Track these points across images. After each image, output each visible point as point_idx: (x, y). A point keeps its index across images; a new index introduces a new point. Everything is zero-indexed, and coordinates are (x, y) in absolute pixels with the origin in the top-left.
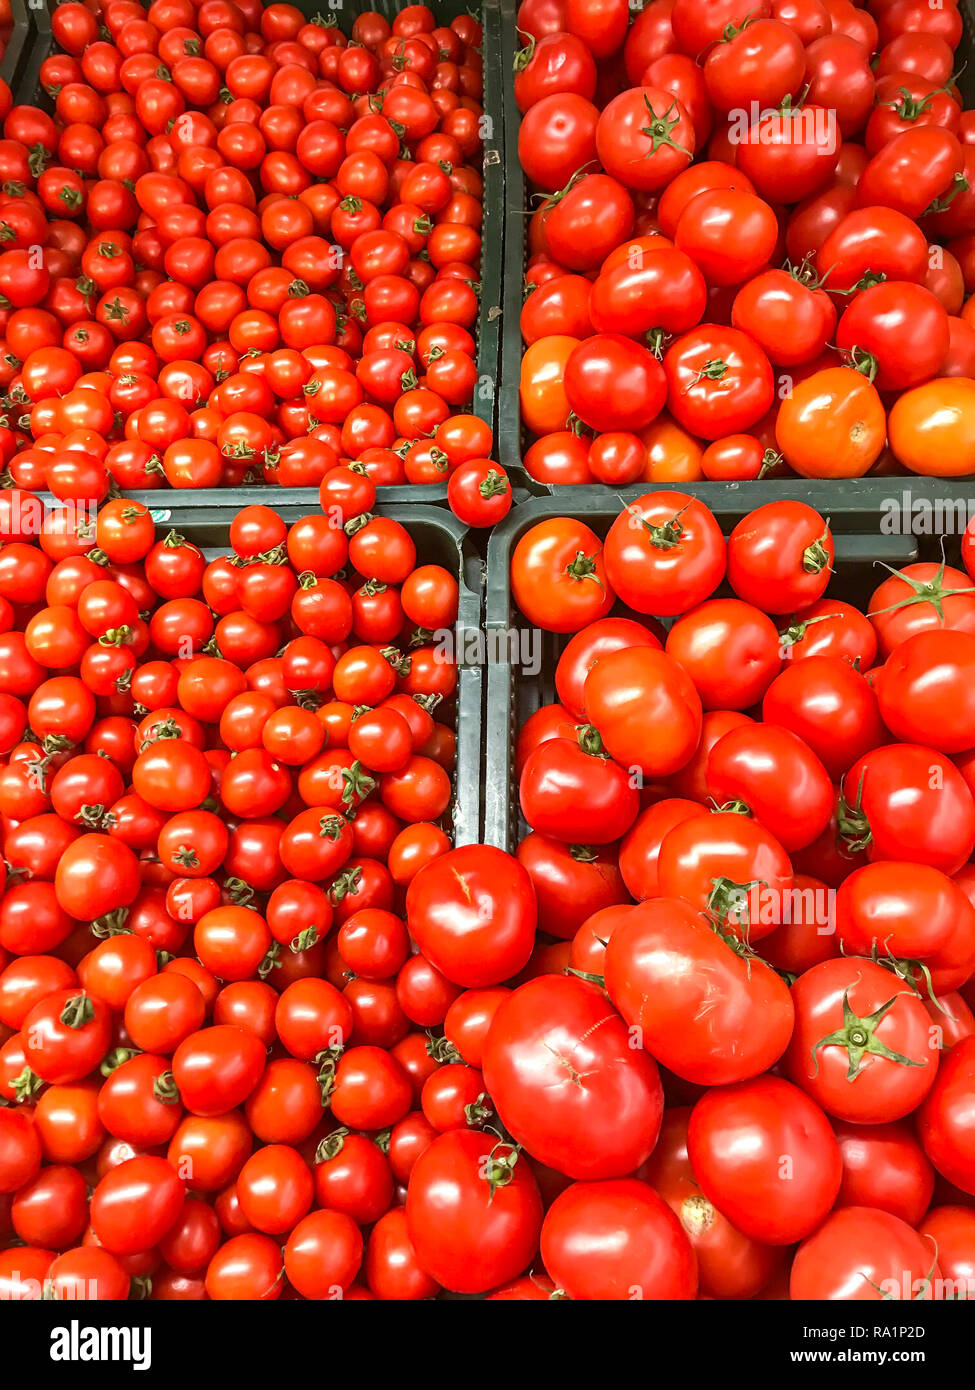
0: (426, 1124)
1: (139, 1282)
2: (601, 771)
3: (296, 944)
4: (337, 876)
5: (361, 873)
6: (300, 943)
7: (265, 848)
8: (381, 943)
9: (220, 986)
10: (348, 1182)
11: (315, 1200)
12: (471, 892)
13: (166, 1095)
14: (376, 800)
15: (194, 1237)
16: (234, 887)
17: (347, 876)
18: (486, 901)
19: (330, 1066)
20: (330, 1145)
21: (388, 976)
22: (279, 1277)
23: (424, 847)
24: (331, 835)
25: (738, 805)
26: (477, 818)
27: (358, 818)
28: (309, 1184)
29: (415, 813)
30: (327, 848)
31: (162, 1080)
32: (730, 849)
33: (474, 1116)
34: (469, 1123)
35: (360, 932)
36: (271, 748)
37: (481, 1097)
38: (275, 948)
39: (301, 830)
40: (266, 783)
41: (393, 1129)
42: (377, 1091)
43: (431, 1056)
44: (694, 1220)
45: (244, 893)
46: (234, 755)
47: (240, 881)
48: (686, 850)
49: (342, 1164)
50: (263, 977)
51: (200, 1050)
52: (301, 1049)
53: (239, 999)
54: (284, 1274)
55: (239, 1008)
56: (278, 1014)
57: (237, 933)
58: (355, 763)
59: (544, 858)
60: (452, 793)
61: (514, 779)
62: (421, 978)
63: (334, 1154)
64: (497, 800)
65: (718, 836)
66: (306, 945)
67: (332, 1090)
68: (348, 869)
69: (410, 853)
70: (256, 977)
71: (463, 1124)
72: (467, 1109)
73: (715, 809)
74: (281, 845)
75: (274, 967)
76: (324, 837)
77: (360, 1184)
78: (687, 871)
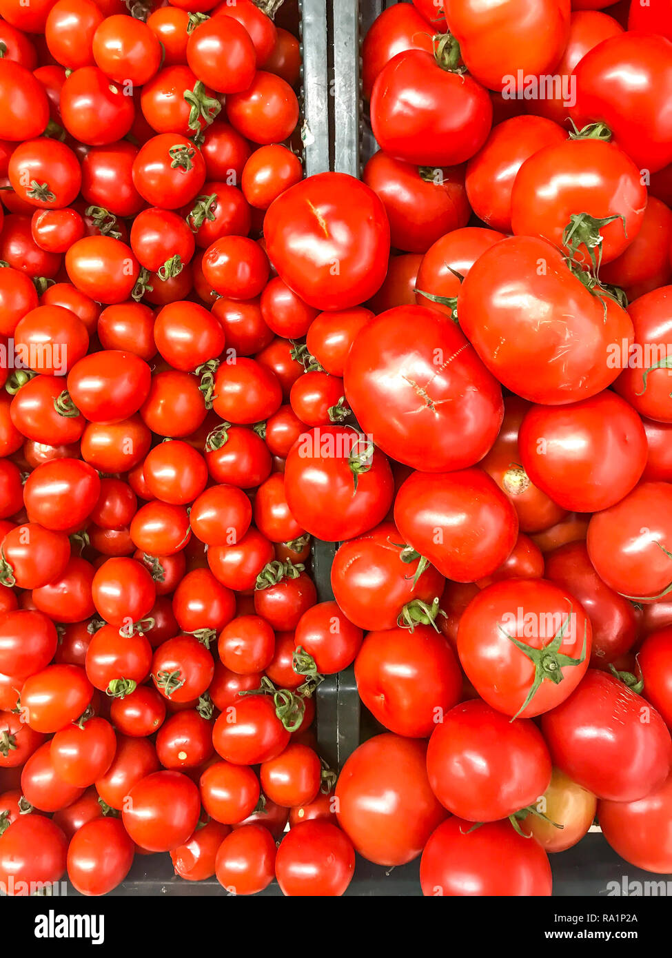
0: (295, 418)
1: (78, 537)
2: (460, 91)
3: (163, 271)
4: (192, 205)
5: (217, 200)
6: (167, 272)
7: (119, 176)
8: (243, 269)
9: (100, 309)
10: (234, 465)
11: (210, 480)
12: (327, 226)
13: (67, 414)
14: (225, 123)
15: (116, 507)
16: (95, 216)
17: (203, 204)
18: (341, 233)
19: (208, 379)
20: (217, 438)
21: (254, 297)
22: (188, 532)
23: (276, 172)
24: (182, 166)
25: (599, 129)
26: (326, 140)
27: (207, 142)
28: (202, 468)
29: (264, 136)
30: (180, 178)
31: (60, 402)
32: (589, 180)
33: (336, 415)
34: (332, 419)
35: (223, 259)
36: (106, 69)
37: (341, 400)
38: (144, 275)
39: (151, 161)
40: (107, 110)
41: (268, 421)
42: (252, 397)
43: (295, 360)
44: (513, 483)
45: (106, 220)
46: (68, 73)
47: (100, 209)
48: (545, 179)
49: (227, 452)
50: (137, 301)
51: (91, 374)
52: (182, 364)
53: (119, 320)
54: (191, 531)
55: (120, 328)
56: (156, 332)
57: (106, 264)
58: (197, 84)
59: (393, 178)
60: (300, 111)
61: (364, 94)
62: (283, 298)
63: (221, 445)
64: (346, 120)
65: (580, 168)
66: (172, 274)
67: (213, 398)
68: (203, 197)
69: (263, 176)
70: (130, 300)
71: (327, 421)
72: (330, 411)
73: (574, 132)
74: (133, 173)
75: (146, 291)
76: (175, 167)
77: (245, 465)
78: (544, 203)
